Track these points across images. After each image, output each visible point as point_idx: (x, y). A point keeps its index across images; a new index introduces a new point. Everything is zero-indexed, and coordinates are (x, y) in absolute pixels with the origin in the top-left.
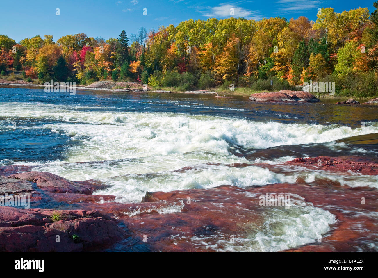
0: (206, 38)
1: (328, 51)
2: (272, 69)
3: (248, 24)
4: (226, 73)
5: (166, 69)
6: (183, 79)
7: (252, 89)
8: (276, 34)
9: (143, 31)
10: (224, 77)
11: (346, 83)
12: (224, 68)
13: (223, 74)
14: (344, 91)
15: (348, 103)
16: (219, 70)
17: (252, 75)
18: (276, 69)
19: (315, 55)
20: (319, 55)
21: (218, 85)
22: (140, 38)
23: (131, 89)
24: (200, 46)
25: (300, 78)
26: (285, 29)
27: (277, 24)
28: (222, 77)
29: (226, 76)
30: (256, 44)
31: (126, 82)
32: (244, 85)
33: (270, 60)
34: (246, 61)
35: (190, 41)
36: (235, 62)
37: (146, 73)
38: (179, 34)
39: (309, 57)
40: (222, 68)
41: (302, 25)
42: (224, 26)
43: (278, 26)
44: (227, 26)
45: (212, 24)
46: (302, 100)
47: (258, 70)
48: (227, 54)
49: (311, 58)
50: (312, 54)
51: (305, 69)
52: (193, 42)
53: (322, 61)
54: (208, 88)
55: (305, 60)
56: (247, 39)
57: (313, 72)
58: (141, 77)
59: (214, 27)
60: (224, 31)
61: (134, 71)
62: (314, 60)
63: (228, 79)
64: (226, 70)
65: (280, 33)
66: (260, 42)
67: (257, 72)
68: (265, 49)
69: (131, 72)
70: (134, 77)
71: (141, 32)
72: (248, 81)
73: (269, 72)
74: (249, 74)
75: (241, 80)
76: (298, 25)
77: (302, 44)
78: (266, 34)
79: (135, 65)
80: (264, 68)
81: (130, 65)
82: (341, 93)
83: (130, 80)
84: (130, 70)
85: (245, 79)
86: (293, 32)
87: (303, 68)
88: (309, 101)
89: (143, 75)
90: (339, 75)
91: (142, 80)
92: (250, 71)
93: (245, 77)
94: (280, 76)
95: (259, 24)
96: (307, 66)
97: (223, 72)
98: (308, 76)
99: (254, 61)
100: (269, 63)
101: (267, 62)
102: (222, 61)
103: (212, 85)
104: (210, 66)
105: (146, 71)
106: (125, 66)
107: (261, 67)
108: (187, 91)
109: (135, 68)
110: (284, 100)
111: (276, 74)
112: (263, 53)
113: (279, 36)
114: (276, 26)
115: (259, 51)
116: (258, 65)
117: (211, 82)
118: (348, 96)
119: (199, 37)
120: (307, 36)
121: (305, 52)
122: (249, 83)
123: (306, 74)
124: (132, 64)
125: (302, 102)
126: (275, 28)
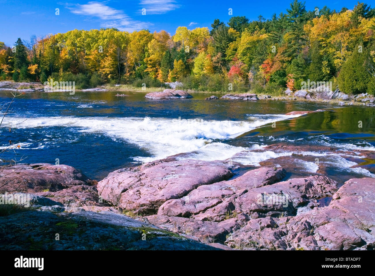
0: (92, 45)
1: (186, 58)
2: (146, 71)
3: (123, 34)
4: (110, 73)
5: (62, 71)
6: (79, 79)
7: (134, 86)
8: (147, 44)
9: (34, 38)
10: (109, 77)
11: (201, 82)
12: (109, 69)
13: (108, 75)
14: (201, 87)
15: (213, 98)
16: (104, 71)
17: (131, 74)
18: (149, 70)
19: (177, 61)
20: (181, 61)
21: (105, 83)
22: (31, 44)
23: (36, 89)
24: (86, 51)
25: (167, 77)
26: (153, 40)
27: (146, 35)
28: (107, 76)
29: (110, 76)
30: (132, 51)
31: (27, 82)
32: (125, 82)
33: (144, 64)
34: (125, 64)
35: (78, 47)
36: (116, 64)
37: (44, 74)
38: (68, 42)
39: (173, 62)
40: (107, 69)
41: (163, 36)
42: (105, 37)
43: (147, 38)
44: (108, 36)
45: (95, 34)
46: (183, 97)
47: (135, 70)
48: (109, 58)
49: (175, 63)
50: (175, 61)
51: (171, 71)
52: (80, 48)
53: (182, 65)
54: (99, 86)
55: (170, 64)
56: (124, 47)
57: (177, 73)
58: (39, 78)
59: (97, 37)
60: (106, 40)
61: (33, 73)
62: (177, 64)
63: (113, 78)
64: (110, 71)
65: (149, 43)
66: (135, 49)
67: (134, 72)
68: (139, 55)
69: (30, 74)
70: (34, 78)
71: (32, 39)
72: (128, 79)
73: (143, 72)
74: (128, 74)
75: (123, 78)
76: (160, 36)
77: (167, 52)
78: (138, 43)
79: (33, 68)
80: (139, 69)
81: (29, 68)
82: (199, 89)
83: (30, 80)
84: (29, 72)
85: (126, 78)
86: (160, 43)
87: (170, 71)
88: (187, 98)
89: (41, 76)
90: (196, 75)
91: (41, 80)
92: (129, 72)
93: (126, 76)
94: (152, 76)
95: (132, 35)
96: (172, 68)
97: (108, 72)
98: (174, 76)
99: (131, 64)
100: (142, 65)
101: (141, 65)
102: (106, 64)
103: (101, 83)
104: (96, 67)
105: (43, 73)
106: (23, 69)
107: (137, 68)
108: (83, 89)
109: (34, 70)
110: (171, 97)
111: (149, 74)
112: (138, 58)
113: (149, 45)
114: (145, 37)
115: (134, 57)
116: (134, 68)
117: (100, 81)
118: (204, 91)
119: (85, 44)
120: (168, 45)
121: (170, 58)
122: (129, 81)
123: (172, 74)
124: (30, 67)
125: (183, 98)
126: (145, 39)
